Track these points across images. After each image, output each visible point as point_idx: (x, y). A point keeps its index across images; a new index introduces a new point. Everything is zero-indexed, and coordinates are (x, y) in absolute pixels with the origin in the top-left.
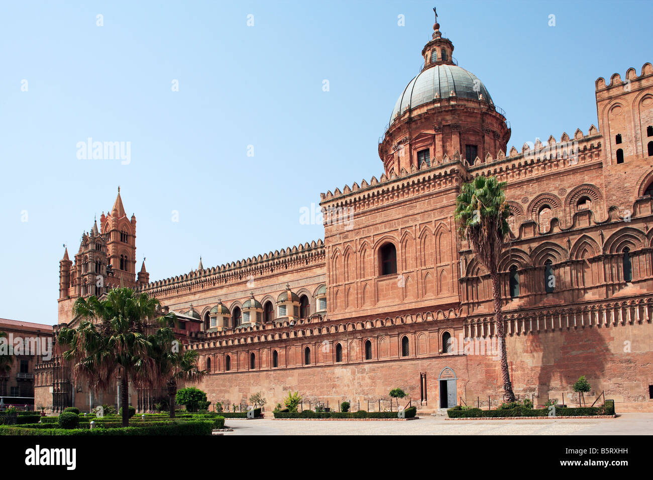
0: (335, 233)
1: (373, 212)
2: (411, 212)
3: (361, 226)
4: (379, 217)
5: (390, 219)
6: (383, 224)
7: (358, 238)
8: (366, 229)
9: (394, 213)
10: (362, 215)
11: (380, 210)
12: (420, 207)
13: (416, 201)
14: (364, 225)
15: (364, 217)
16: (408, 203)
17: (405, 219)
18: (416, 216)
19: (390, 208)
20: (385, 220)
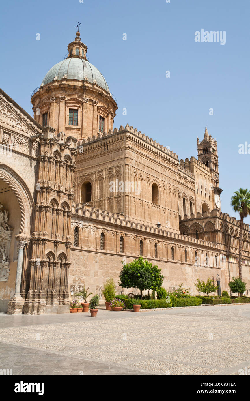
0: (133, 158)
1: (151, 160)
2: (164, 173)
3: (145, 165)
4: (153, 166)
5: (157, 170)
6: (155, 171)
7: (145, 171)
8: (147, 168)
9: (158, 168)
10: (146, 158)
11: (153, 162)
12: (167, 173)
13: (166, 168)
14: (147, 165)
15: (147, 160)
16: (163, 167)
17: (162, 175)
18: (165, 177)
19: (157, 163)
20: (155, 169)
